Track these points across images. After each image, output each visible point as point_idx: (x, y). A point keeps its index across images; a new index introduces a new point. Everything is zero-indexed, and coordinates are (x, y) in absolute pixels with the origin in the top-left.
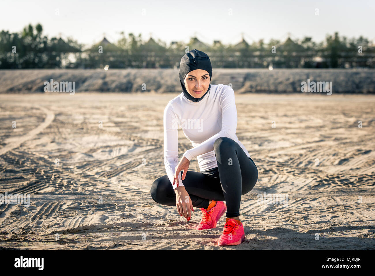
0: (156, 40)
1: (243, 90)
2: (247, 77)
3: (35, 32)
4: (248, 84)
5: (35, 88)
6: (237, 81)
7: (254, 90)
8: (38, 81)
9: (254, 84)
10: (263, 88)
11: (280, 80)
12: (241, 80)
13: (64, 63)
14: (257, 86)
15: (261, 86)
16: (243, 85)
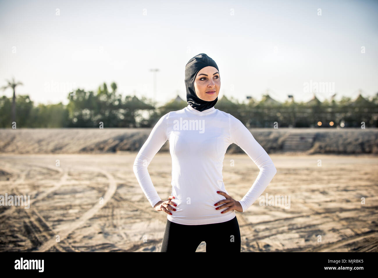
0: (229, 98)
1: (312, 151)
2: (317, 138)
3: (110, 90)
4: (317, 145)
5: (107, 148)
6: (306, 142)
7: (323, 151)
8: (110, 141)
9: (323, 144)
10: (332, 149)
11: (349, 140)
12: (310, 140)
13: (138, 120)
14: (326, 146)
15: (330, 146)
16: (312, 145)
